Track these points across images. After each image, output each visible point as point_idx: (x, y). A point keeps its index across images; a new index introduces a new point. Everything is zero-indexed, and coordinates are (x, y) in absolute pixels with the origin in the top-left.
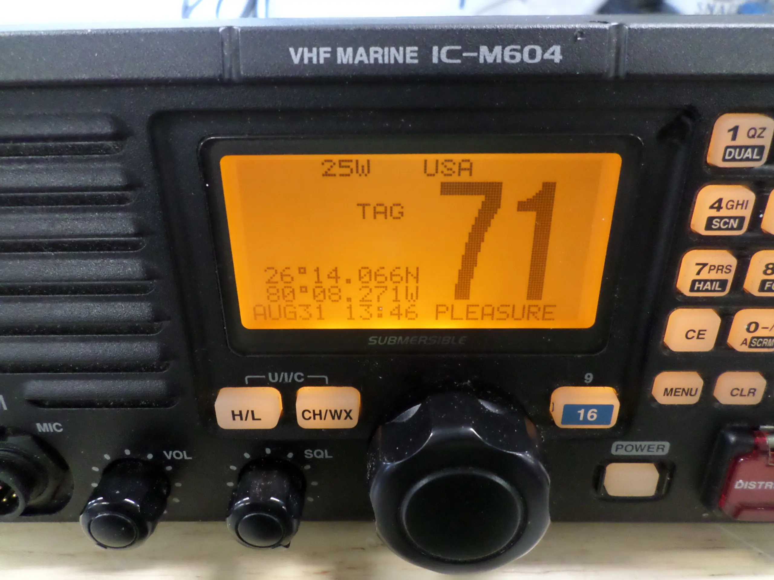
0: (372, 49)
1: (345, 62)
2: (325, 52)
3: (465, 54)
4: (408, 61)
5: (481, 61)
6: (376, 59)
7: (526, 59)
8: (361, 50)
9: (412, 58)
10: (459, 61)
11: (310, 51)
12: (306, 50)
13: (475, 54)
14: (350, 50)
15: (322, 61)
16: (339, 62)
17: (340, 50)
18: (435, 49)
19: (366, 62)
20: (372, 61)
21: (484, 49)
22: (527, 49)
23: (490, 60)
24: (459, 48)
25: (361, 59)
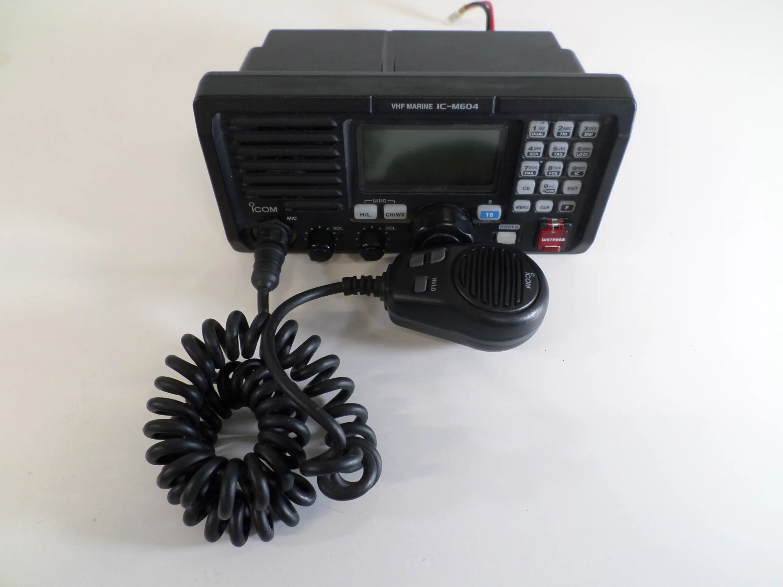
0: (418, 104)
1: (409, 108)
2: (403, 105)
3: (447, 106)
4: (429, 108)
5: (453, 108)
6: (419, 108)
7: (467, 108)
8: (415, 105)
9: (431, 107)
10: (446, 108)
11: (398, 105)
12: (397, 104)
13: (451, 106)
14: (411, 104)
15: (402, 108)
16: (407, 108)
17: (408, 105)
18: (438, 105)
19: (416, 108)
20: (418, 108)
21: (453, 105)
22: (467, 105)
23: (455, 108)
24: (446, 104)
25: (415, 107)
